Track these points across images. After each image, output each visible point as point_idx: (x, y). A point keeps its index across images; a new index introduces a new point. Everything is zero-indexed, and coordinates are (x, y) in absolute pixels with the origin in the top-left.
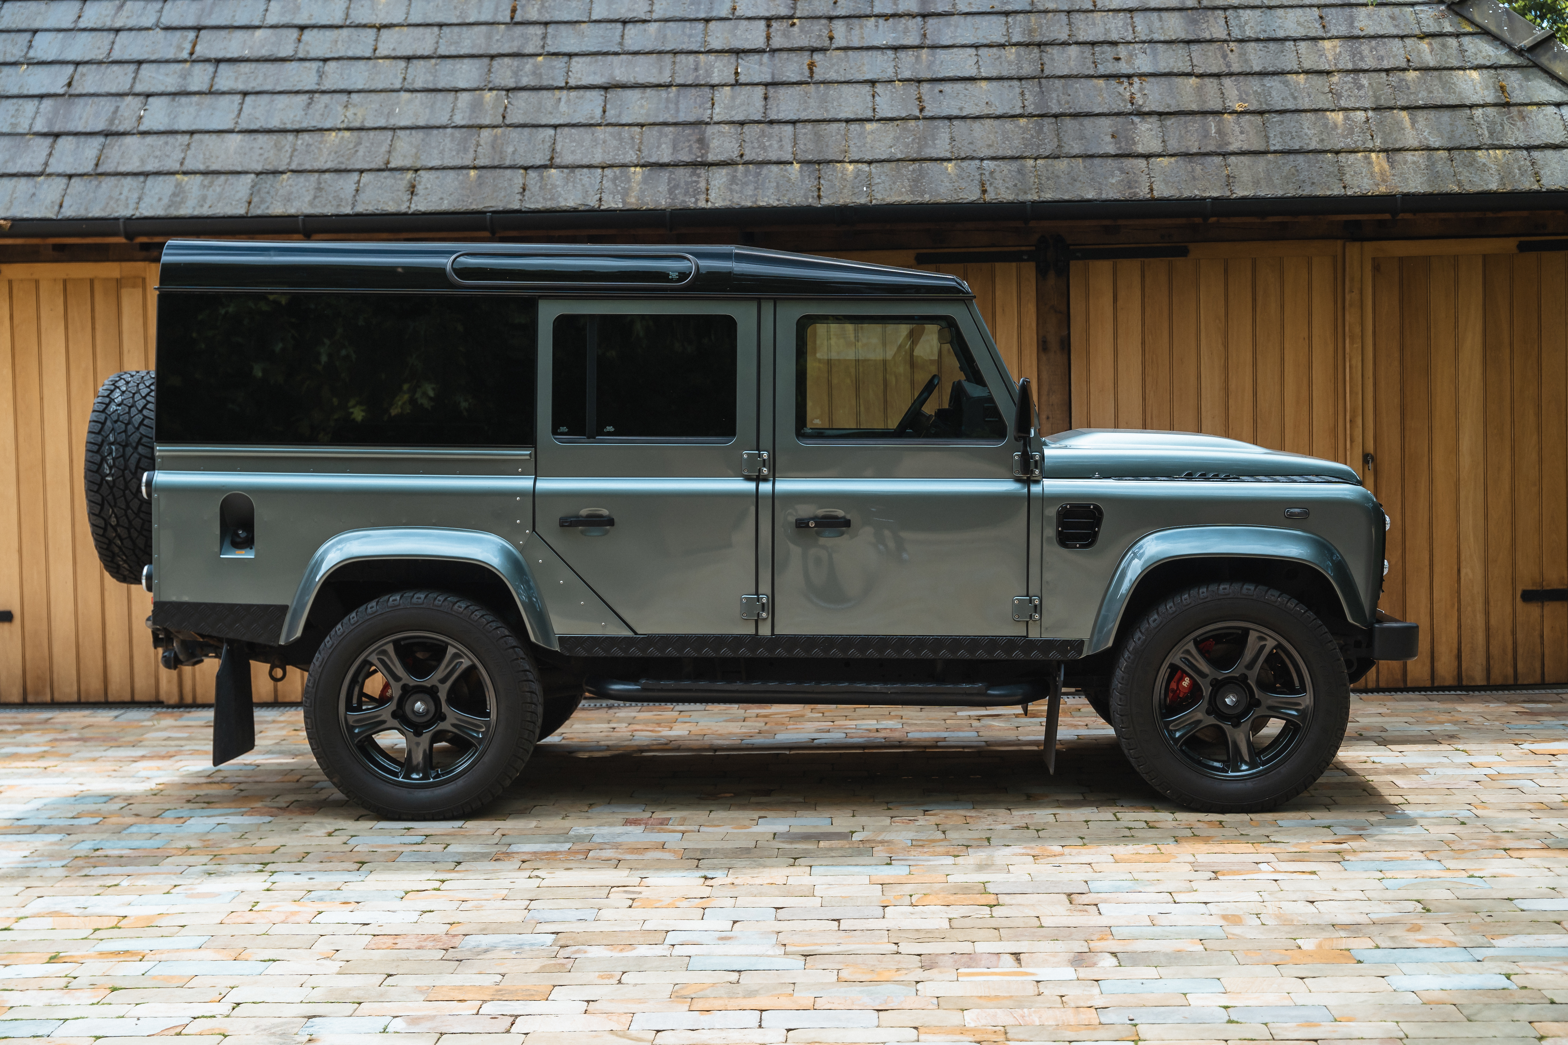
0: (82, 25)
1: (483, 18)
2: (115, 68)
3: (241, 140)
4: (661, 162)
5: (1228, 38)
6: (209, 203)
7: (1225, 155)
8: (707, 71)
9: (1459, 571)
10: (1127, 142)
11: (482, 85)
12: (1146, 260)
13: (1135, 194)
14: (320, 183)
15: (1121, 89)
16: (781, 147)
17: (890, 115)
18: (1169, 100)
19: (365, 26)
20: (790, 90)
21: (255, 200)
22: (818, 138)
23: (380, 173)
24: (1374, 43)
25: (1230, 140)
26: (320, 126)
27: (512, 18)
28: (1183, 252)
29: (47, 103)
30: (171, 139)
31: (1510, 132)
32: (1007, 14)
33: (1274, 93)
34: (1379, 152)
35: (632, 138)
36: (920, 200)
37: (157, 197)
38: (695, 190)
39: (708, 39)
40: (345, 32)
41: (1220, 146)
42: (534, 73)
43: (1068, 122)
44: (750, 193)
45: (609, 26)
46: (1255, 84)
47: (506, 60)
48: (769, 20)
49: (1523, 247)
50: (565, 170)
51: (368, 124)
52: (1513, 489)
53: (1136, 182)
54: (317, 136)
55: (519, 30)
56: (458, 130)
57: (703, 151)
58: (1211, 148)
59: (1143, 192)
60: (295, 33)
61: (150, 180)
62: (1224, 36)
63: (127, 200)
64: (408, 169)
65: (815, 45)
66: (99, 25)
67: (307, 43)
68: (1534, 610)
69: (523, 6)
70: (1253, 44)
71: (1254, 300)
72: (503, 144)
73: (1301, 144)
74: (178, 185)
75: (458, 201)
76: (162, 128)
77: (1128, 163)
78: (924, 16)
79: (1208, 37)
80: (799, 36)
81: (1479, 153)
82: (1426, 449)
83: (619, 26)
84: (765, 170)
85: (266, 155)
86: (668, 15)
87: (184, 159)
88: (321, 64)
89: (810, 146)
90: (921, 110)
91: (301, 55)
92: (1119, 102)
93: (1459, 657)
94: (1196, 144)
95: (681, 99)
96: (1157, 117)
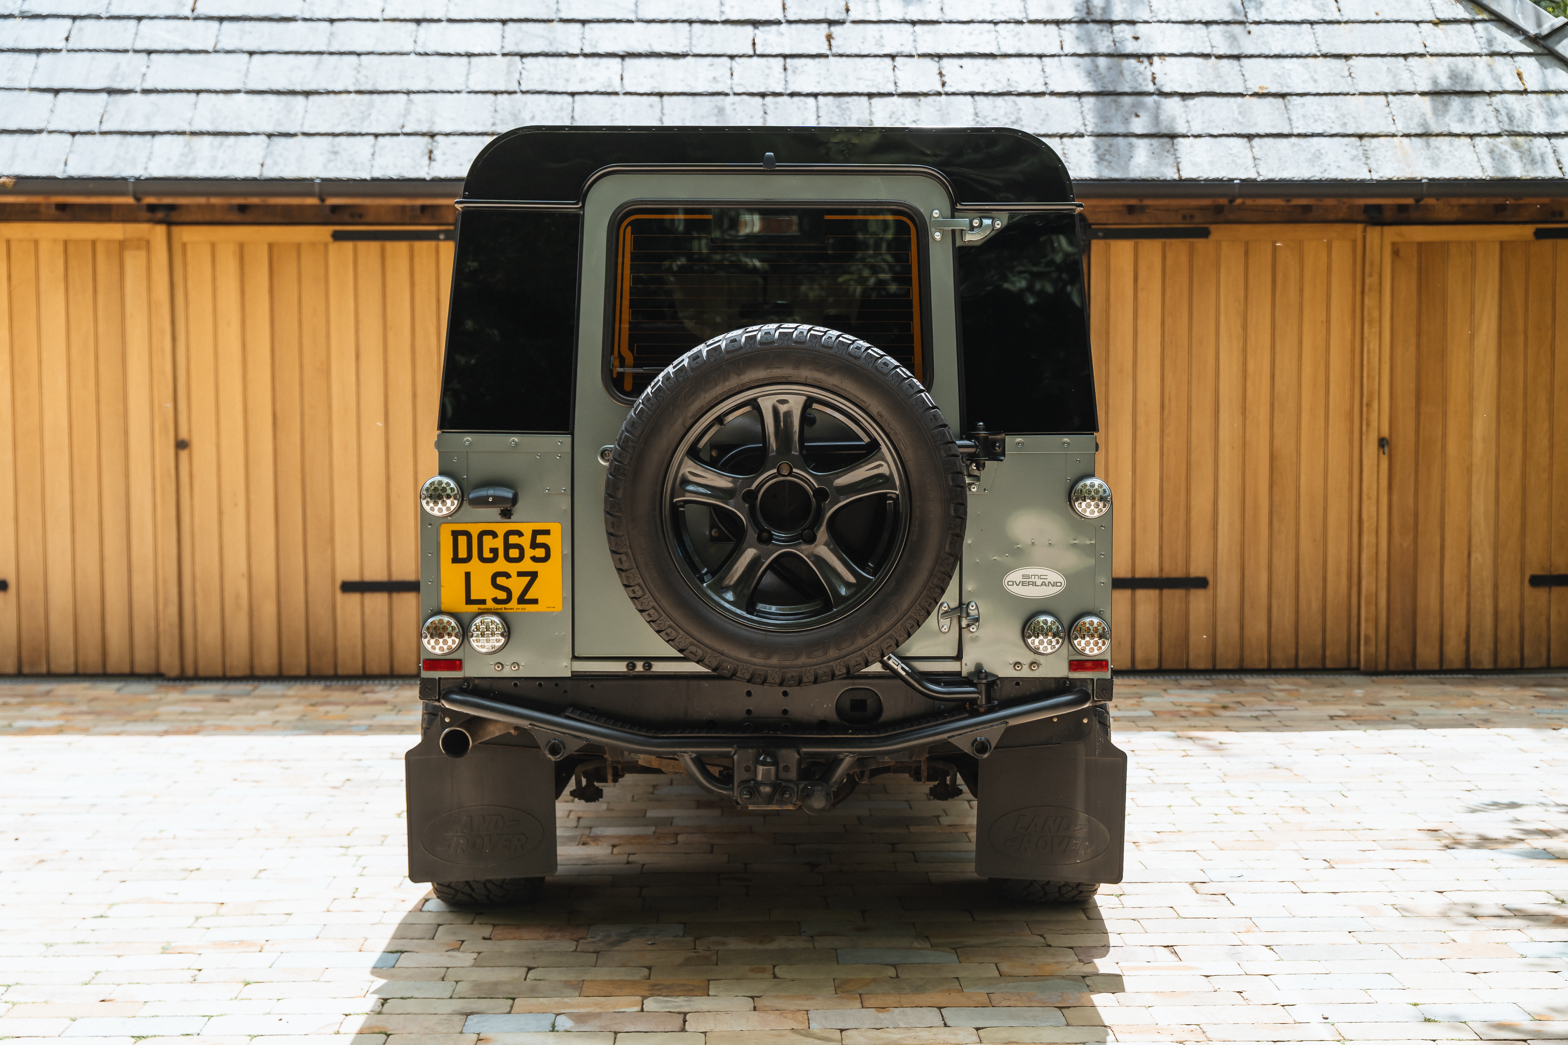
2: (114, 23)
3: (249, 101)
5: (1245, 19)
6: (220, 165)
7: (1249, 137)
8: (724, 41)
9: (1469, 556)
10: (1151, 122)
11: (495, 51)
12: (1168, 241)
13: (1162, 174)
14: (334, 146)
15: (1142, 68)
17: (912, 90)
18: (1190, 81)
20: (810, 62)
21: (268, 162)
22: (842, 111)
23: (396, 138)
24: (1389, 27)
25: (1254, 122)
26: (330, 88)
28: (1204, 233)
29: (45, 59)
30: (176, 98)
33: (1294, 76)
34: (1401, 136)
35: (652, 107)
37: (165, 157)
39: (723, 9)
41: (1244, 128)
42: (548, 39)
43: (1090, 101)
46: (1274, 66)
47: (519, 25)
49: (1540, 235)
51: (380, 87)
52: (1524, 474)
53: (1162, 162)
54: (327, 99)
56: (473, 95)
58: (1235, 130)
59: (1170, 173)
61: (159, 140)
62: (1241, 17)
63: (134, 159)
64: (424, 134)
65: (831, 17)
68: (1541, 594)
70: (1270, 26)
71: (1274, 283)
72: (520, 111)
73: (1324, 128)
74: (187, 145)
76: (167, 86)
77: (1155, 143)
79: (1225, 18)
80: (816, 8)
81: (1500, 140)
82: (1440, 435)
85: (276, 117)
87: (192, 119)
88: (328, 25)
89: (834, 115)
90: (944, 84)
91: (306, 15)
92: (1141, 81)
93: (1467, 641)
94: (1221, 125)
95: (699, 69)
96: (1179, 97)
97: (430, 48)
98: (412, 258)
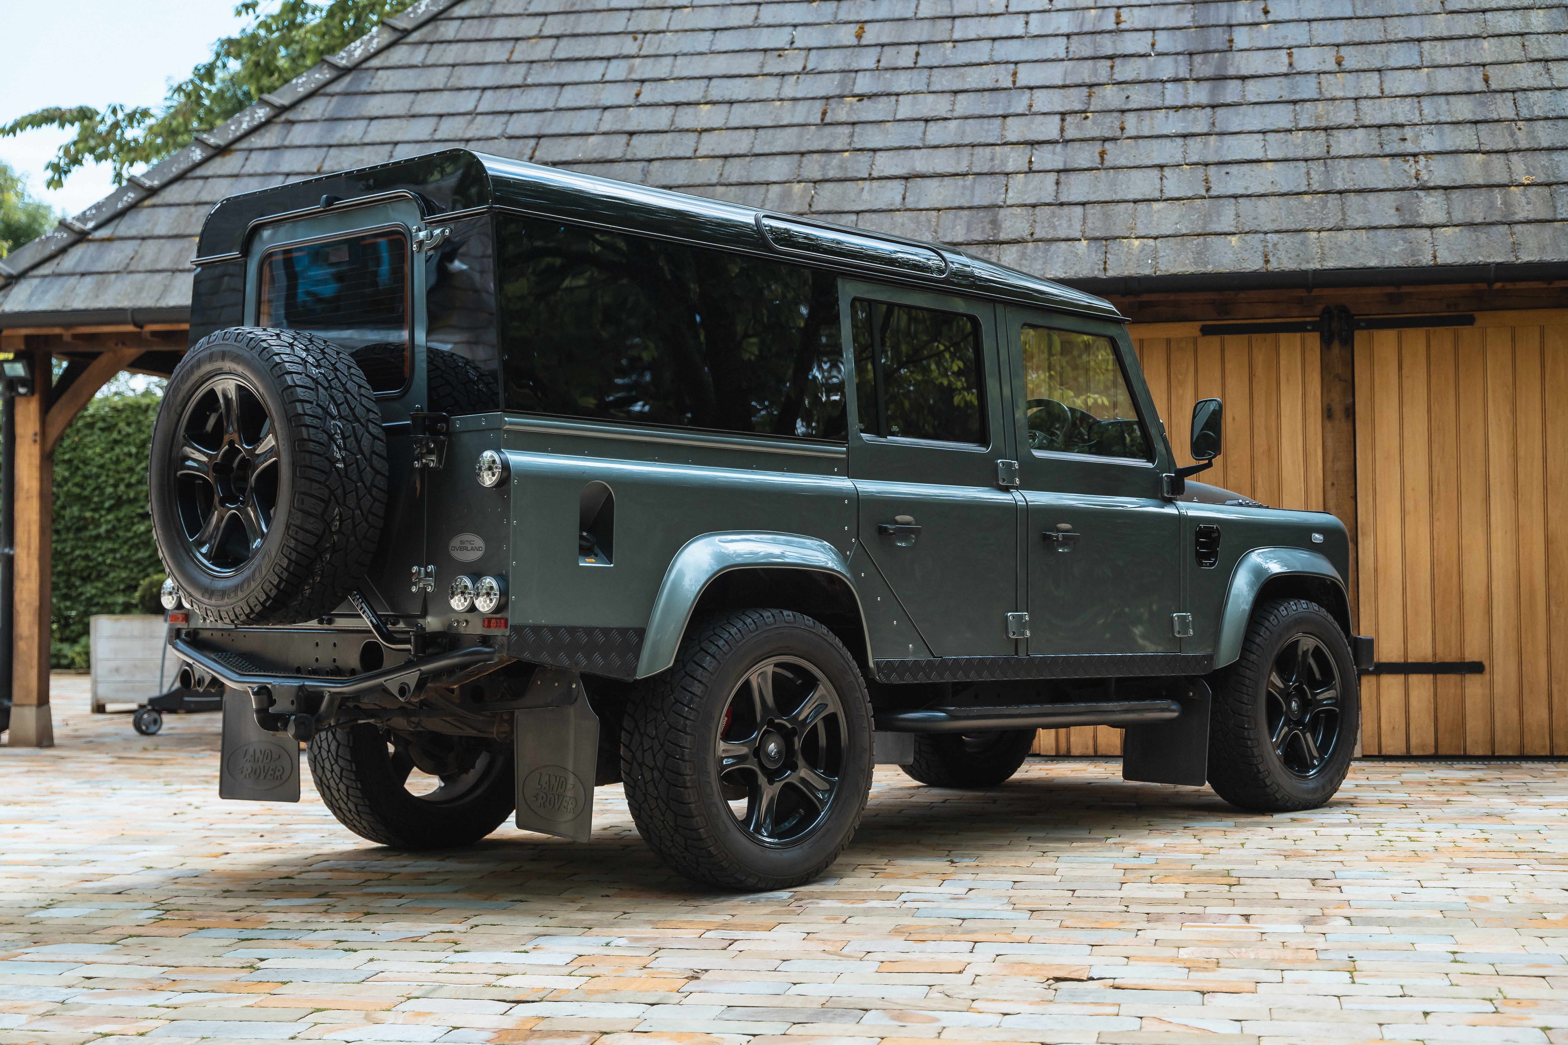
0: (437, 136)
1: (796, 121)
4: (955, 241)
5: (1516, 117)
7: (1510, 224)
8: (1002, 161)
10: (1411, 214)
11: (791, 179)
12: (1432, 329)
13: (1418, 261)
15: (1407, 167)
16: (1070, 226)
17: (1177, 195)
18: (1455, 176)
19: (688, 130)
20: (1081, 175)
22: (1106, 217)
25: (1516, 211)
27: (822, 120)
28: (1469, 321)
32: (1295, 102)
33: (1562, 167)
35: (929, 221)
36: (1203, 270)
39: (1005, 133)
40: (669, 136)
41: (1505, 216)
42: (840, 167)
43: (1353, 198)
44: (1039, 267)
45: (912, 124)
46: (1543, 159)
47: (816, 156)
48: (1063, 115)
53: (1420, 250)
55: (828, 130)
57: (995, 231)
58: (1497, 218)
59: (1426, 260)
60: (624, 139)
62: (1512, 116)
65: (1106, 135)
66: (451, 137)
67: (634, 147)
69: (833, 110)
70: (1541, 122)
71: (1543, 367)
77: (1412, 233)
78: (1213, 107)
79: (1496, 117)
80: (1092, 128)
83: (922, 124)
84: (1054, 247)
86: (969, 112)
88: (646, 164)
89: (1099, 224)
90: (1208, 190)
91: (628, 157)
92: (1404, 178)
94: (1482, 215)
95: (977, 186)
96: (1442, 191)
97: (734, 179)
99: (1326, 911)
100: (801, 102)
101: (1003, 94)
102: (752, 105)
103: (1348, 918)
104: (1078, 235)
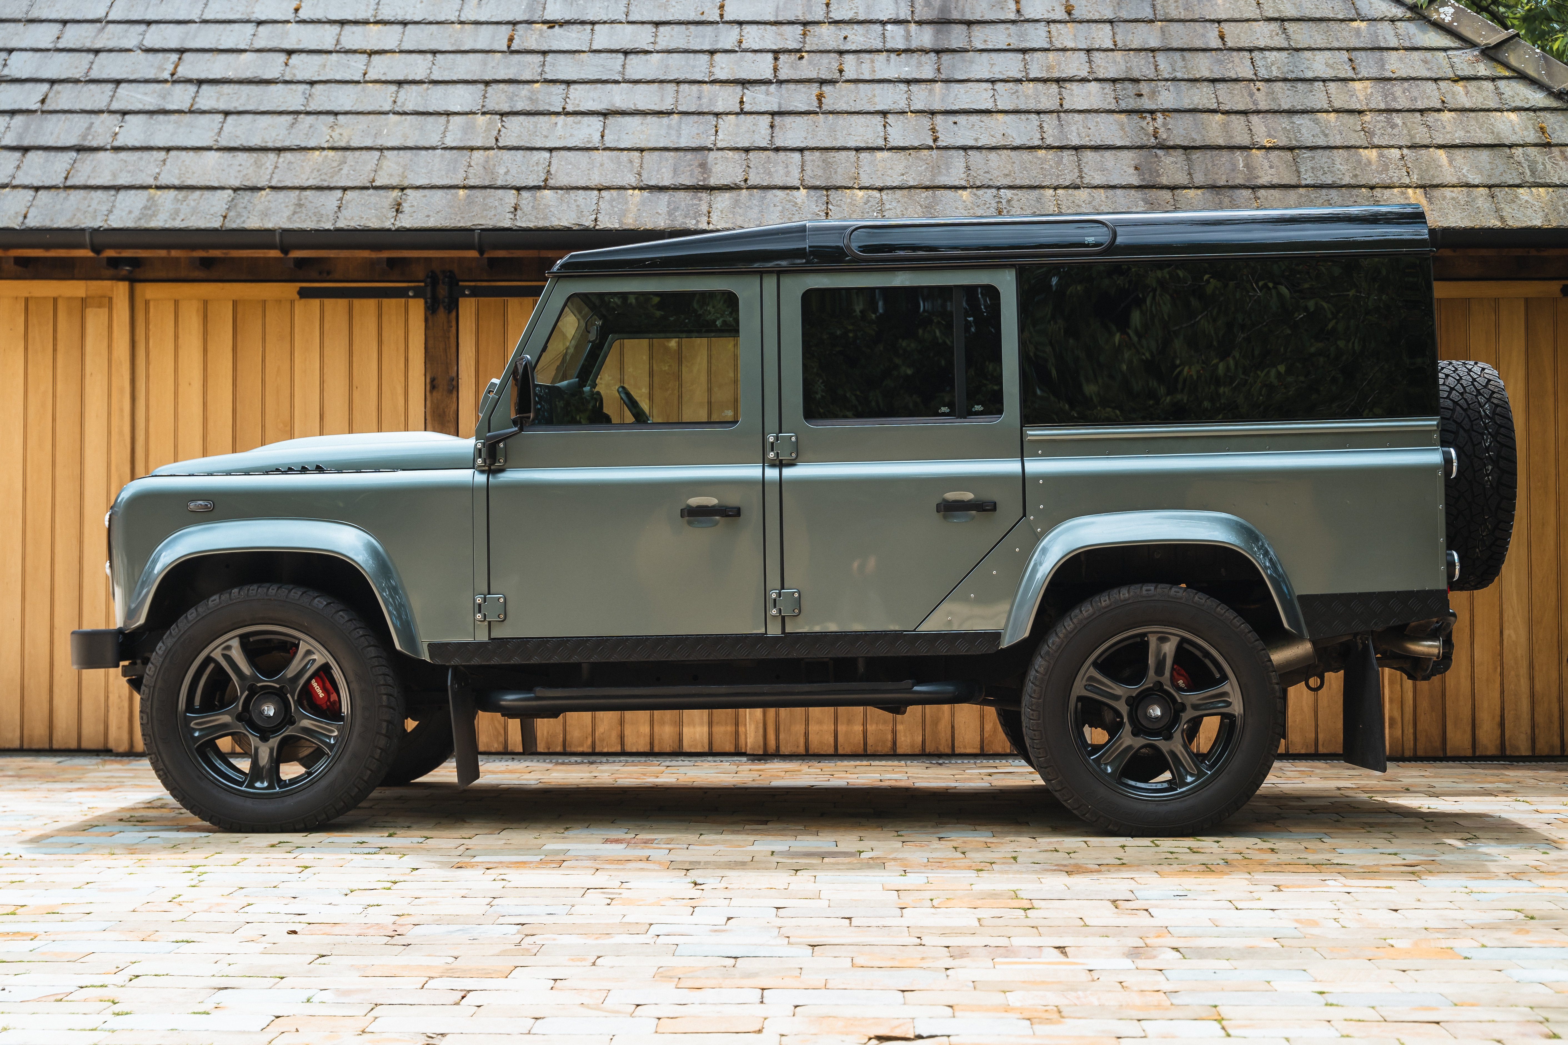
0: (60, 45)
1: (478, 47)
2: (92, 87)
3: (219, 157)
4: (661, 185)
5: (1254, 77)
6: (182, 216)
7: (1254, 188)
8: (710, 100)
9: (1501, 632)
10: (1151, 174)
11: (475, 109)
14: (300, 200)
15: (1144, 124)
16: (787, 174)
17: (902, 145)
18: (1195, 136)
19: (355, 52)
20: (798, 119)
21: (232, 214)
22: (827, 164)
23: (365, 192)
24: (1406, 85)
25: (1259, 174)
26: (303, 145)
27: (509, 47)
29: (19, 119)
30: (146, 155)
31: (1552, 172)
32: (1024, 51)
33: (1304, 131)
34: (1416, 187)
35: (631, 162)
37: (127, 210)
38: (696, 212)
39: (713, 70)
40: (334, 57)
41: (1249, 180)
43: (1089, 155)
44: (755, 216)
45: (610, 56)
46: (1284, 122)
47: (502, 86)
48: (776, 53)
50: (559, 191)
51: (354, 144)
54: (298, 155)
55: (515, 58)
56: (448, 151)
57: (705, 176)
58: (1240, 181)
60: (282, 57)
61: (122, 194)
62: (1250, 75)
63: (95, 212)
64: (394, 188)
65: (824, 77)
66: (78, 45)
67: (294, 67)
69: (521, 37)
70: (1280, 84)
72: (495, 165)
73: (1334, 179)
74: (151, 199)
75: (446, 219)
76: (137, 144)
77: (1154, 193)
79: (1234, 76)
80: (807, 68)
81: (1521, 190)
83: (621, 56)
84: (770, 194)
85: (245, 172)
86: (672, 46)
87: (159, 174)
88: (308, 87)
89: (820, 172)
90: (935, 140)
91: (287, 78)
92: (1142, 136)
93: (1502, 725)
94: (1224, 177)
95: (683, 126)
96: (1181, 151)
97: (409, 108)
98: (380, 316)
99: (1148, 941)
100: (484, 26)
101: (709, 29)
102: (428, 26)
103: (1176, 949)
104: (797, 183)
